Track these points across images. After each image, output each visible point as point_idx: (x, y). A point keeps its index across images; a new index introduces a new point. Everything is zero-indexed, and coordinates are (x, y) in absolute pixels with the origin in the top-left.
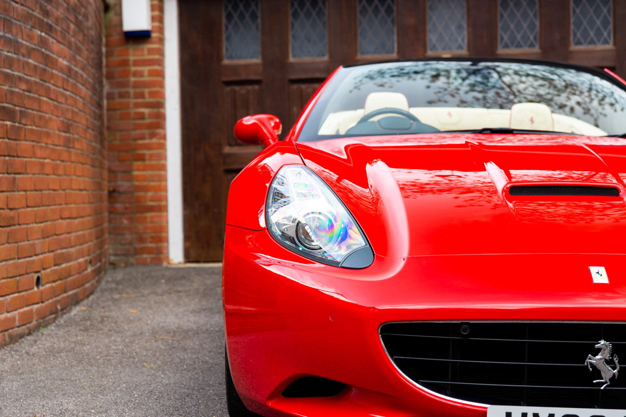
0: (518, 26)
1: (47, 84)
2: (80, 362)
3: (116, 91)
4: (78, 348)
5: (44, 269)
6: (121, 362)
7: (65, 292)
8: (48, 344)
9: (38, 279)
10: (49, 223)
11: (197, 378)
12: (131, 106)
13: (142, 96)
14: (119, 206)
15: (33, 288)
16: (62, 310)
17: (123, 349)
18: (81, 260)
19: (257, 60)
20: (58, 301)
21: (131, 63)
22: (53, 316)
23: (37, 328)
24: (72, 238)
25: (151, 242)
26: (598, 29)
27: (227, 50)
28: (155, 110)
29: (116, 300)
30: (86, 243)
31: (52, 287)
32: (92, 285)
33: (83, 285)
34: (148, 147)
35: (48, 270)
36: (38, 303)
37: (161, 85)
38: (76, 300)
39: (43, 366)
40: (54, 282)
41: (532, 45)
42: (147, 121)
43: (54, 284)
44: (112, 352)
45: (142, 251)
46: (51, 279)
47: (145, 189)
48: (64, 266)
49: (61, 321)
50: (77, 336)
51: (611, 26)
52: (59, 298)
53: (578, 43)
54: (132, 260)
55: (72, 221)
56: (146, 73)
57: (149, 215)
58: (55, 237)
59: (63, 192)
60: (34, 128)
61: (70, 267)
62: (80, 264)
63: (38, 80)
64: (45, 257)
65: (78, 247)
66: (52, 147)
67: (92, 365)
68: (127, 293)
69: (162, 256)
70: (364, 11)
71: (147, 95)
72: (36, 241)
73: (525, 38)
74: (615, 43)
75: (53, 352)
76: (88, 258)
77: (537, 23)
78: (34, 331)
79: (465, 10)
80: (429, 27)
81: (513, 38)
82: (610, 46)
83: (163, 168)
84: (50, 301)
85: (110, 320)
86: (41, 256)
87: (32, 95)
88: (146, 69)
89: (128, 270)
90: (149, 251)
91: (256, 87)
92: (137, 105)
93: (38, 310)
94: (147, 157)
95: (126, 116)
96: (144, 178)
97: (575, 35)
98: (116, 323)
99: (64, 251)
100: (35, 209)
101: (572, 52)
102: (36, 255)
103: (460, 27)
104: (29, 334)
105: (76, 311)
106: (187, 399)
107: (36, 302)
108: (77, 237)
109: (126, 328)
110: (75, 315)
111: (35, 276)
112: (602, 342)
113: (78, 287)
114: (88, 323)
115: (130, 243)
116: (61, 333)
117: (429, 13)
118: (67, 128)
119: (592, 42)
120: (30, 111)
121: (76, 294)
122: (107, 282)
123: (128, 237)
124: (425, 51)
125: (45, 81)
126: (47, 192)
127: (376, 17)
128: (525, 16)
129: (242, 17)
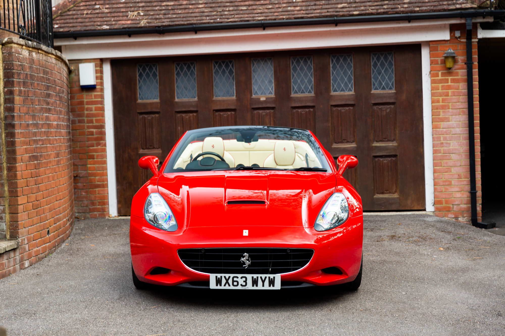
0: (302, 81)
1: (49, 138)
2: (72, 268)
3: (76, 119)
4: (70, 263)
5: (50, 226)
6: (90, 268)
7: (59, 237)
8: (56, 262)
9: (48, 231)
10: (52, 204)
11: (123, 273)
12: (86, 127)
13: (92, 122)
14: (79, 184)
15: (46, 236)
16: (58, 245)
17: (90, 263)
18: (65, 220)
19: (157, 100)
20: (56, 241)
21: (85, 103)
22: (54, 248)
23: (48, 254)
24: (61, 209)
25: (98, 205)
26: (346, 83)
27: (140, 94)
28: (99, 130)
29: (83, 239)
30: (67, 210)
31: (54, 235)
32: (69, 232)
33: (66, 232)
34: (96, 151)
35: (52, 227)
36: (48, 243)
37: (103, 115)
38: (63, 241)
39: (57, 270)
40: (54, 232)
41: (310, 92)
42: (95, 136)
43: (54, 233)
44: (85, 264)
45: (94, 210)
46: (53, 231)
47: (95, 175)
48: (58, 224)
49: (58, 250)
50: (68, 258)
51: (353, 81)
52: (56, 240)
53: (335, 91)
54: (88, 215)
55: (61, 201)
56: (94, 109)
57: (97, 189)
58: (54, 210)
59: (57, 188)
60: (45, 161)
61: (60, 224)
62: (64, 222)
63: (46, 138)
64: (50, 221)
65: (63, 213)
66: (52, 167)
67: (78, 269)
68: (88, 236)
69: (105, 213)
70: (217, 72)
71: (94, 122)
72: (47, 214)
73: (306, 88)
74: (355, 91)
75: (59, 265)
76: (67, 218)
77: (313, 80)
78: (47, 256)
79: (273, 72)
80: (253, 81)
81: (299, 88)
82: (352, 93)
83: (105, 162)
84: (53, 241)
85: (82, 250)
86: (49, 220)
87: (44, 146)
88: (93, 106)
89: (86, 221)
90: (98, 210)
91: (157, 115)
92: (89, 127)
93: (48, 246)
94: (95, 157)
95: (83, 134)
96: (94, 169)
97: (333, 86)
98: (85, 251)
99: (58, 216)
100: (46, 199)
101: (332, 96)
102: (47, 220)
103: (270, 82)
104: (45, 257)
105: (63, 245)
106: (118, 281)
107: (48, 242)
108: (63, 208)
109: (90, 253)
110: (64, 248)
111: (47, 230)
112: (245, 254)
113: (64, 234)
114: (71, 251)
115: (87, 206)
116: (60, 256)
117: (253, 74)
118: (57, 155)
119: (342, 90)
120: (43, 154)
121: (63, 237)
122: (76, 229)
123: (86, 202)
124: (251, 95)
125: (48, 137)
126: (51, 189)
127: (224, 76)
128: (306, 75)
129: (148, 75)
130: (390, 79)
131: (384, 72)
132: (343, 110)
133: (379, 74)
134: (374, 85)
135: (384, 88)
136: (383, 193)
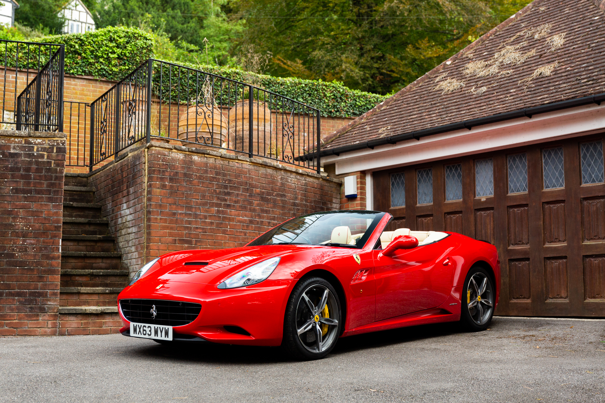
0: (518, 179)
19: (404, 206)
26: (557, 178)
27: (392, 201)
41: (524, 190)
51: (564, 175)
53: (547, 187)
63: (214, 227)
70: (448, 176)
73: (521, 186)
74: (566, 186)
77: (527, 177)
80: (477, 183)
81: (515, 186)
82: (563, 187)
87: (207, 233)
97: (546, 182)
101: (544, 192)
103: (491, 182)
112: (154, 305)
117: (477, 176)
119: (554, 186)
124: (475, 197)
125: (221, 227)
127: (454, 179)
128: (521, 172)
129: (398, 183)
130: (599, 171)
131: (594, 163)
132: (554, 207)
133: (589, 165)
134: (584, 178)
135: (594, 181)
136: (594, 297)
